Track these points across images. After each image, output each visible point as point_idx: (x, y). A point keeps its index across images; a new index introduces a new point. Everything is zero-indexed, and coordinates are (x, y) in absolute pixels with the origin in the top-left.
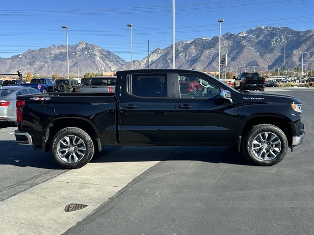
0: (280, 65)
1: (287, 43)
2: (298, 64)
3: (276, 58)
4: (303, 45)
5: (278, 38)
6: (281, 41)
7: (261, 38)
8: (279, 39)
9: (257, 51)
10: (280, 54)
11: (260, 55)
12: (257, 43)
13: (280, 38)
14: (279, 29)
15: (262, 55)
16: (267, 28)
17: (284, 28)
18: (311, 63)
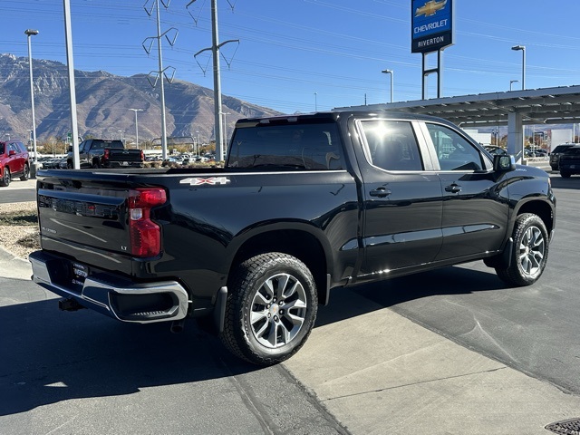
0: (53, 131)
1: (62, 90)
2: (85, 130)
3: (43, 116)
4: (91, 97)
5: (45, 80)
6: (50, 86)
7: (11, 77)
8: (46, 83)
9: (6, 103)
10: (51, 111)
11: (13, 109)
12: (4, 87)
13: (49, 80)
14: (44, 63)
15: (16, 111)
16: (21, 59)
17: (55, 62)
18: (106, 130)
